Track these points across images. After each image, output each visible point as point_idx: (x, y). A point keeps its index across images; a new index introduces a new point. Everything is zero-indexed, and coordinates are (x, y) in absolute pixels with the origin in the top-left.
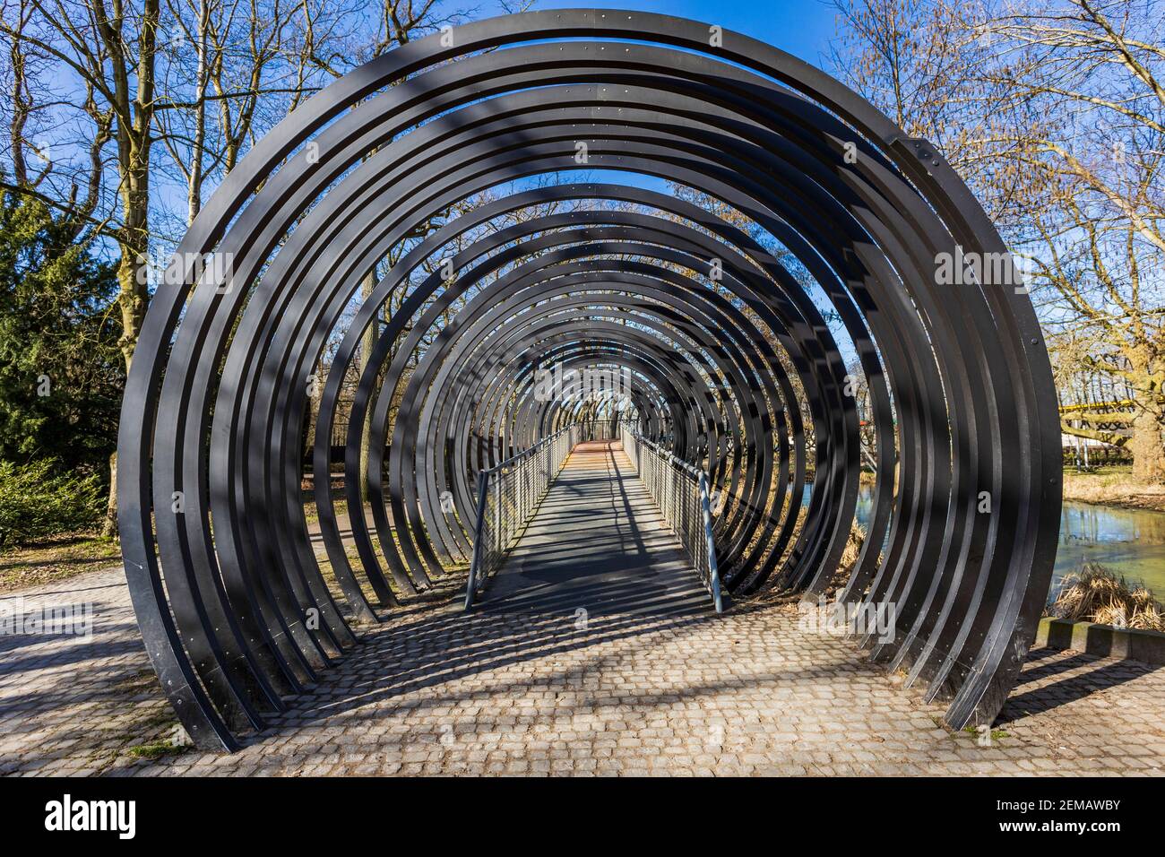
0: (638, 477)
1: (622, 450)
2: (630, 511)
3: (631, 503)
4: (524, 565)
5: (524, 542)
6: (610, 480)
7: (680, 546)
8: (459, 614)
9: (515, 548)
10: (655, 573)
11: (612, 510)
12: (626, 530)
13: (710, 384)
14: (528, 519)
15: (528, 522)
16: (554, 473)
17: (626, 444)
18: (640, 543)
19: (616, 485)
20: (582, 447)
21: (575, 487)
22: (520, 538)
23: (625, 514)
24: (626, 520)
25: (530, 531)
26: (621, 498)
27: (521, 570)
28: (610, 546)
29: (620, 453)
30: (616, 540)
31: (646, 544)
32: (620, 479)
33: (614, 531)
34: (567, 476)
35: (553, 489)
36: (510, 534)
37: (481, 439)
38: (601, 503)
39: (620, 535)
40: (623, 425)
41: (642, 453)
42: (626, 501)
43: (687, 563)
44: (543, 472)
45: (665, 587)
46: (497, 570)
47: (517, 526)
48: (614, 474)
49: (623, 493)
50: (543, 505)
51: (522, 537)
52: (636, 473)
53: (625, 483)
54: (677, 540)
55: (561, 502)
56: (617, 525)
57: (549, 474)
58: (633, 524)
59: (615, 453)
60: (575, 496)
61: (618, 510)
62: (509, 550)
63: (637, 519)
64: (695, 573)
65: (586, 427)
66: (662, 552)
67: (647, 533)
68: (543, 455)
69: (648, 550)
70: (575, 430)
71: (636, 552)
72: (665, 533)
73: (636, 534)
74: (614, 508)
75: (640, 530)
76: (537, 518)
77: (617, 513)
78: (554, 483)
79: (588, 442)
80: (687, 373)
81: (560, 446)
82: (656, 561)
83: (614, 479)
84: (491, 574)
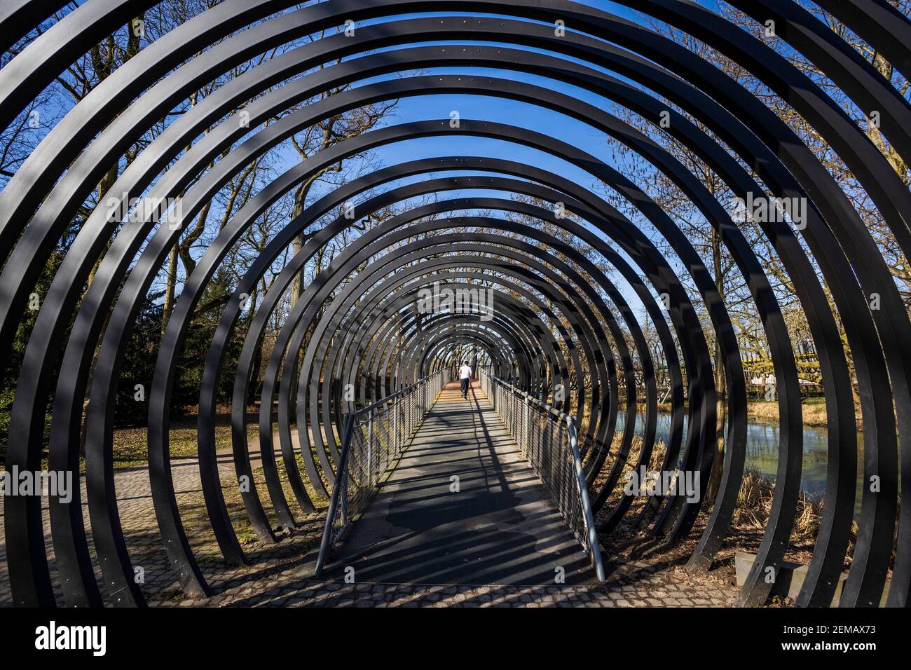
0: (493, 410)
1: (480, 388)
2: (490, 443)
3: (491, 434)
4: (391, 505)
5: (396, 477)
6: (472, 412)
7: (539, 482)
8: (307, 581)
9: (386, 483)
10: (520, 517)
11: (475, 441)
12: (488, 461)
13: (557, 335)
14: (403, 450)
15: (403, 453)
16: (429, 406)
17: (483, 383)
18: (501, 477)
19: (477, 416)
20: (451, 385)
21: (445, 418)
22: (392, 471)
23: (486, 445)
24: (487, 452)
25: (403, 463)
26: (481, 429)
27: (387, 512)
28: (475, 482)
29: (479, 390)
30: (480, 474)
31: (508, 479)
32: (480, 411)
33: (478, 463)
34: (439, 409)
35: (427, 420)
36: (382, 467)
37: (369, 379)
38: (466, 433)
39: (484, 468)
40: (481, 370)
41: (498, 391)
42: (486, 432)
43: (551, 505)
44: (418, 407)
45: (534, 538)
46: (363, 512)
47: (391, 457)
48: (475, 407)
49: (483, 425)
50: (418, 435)
51: (395, 469)
52: (492, 407)
53: (485, 415)
54: (535, 475)
55: (432, 433)
56: (480, 457)
57: (424, 407)
58: (494, 455)
59: (475, 390)
60: (444, 427)
61: (480, 440)
62: (380, 485)
63: (497, 450)
64: (561, 518)
65: (454, 370)
66: (524, 488)
67: (507, 466)
68: (419, 392)
69: (511, 486)
70: (445, 372)
71: (499, 489)
72: (523, 466)
73: (496, 468)
74: (477, 438)
75: (501, 462)
76: (411, 448)
77: (479, 443)
78: (428, 415)
79: (455, 382)
80: (537, 327)
81: (434, 385)
82: (519, 501)
83: (476, 412)
84: (356, 517)
